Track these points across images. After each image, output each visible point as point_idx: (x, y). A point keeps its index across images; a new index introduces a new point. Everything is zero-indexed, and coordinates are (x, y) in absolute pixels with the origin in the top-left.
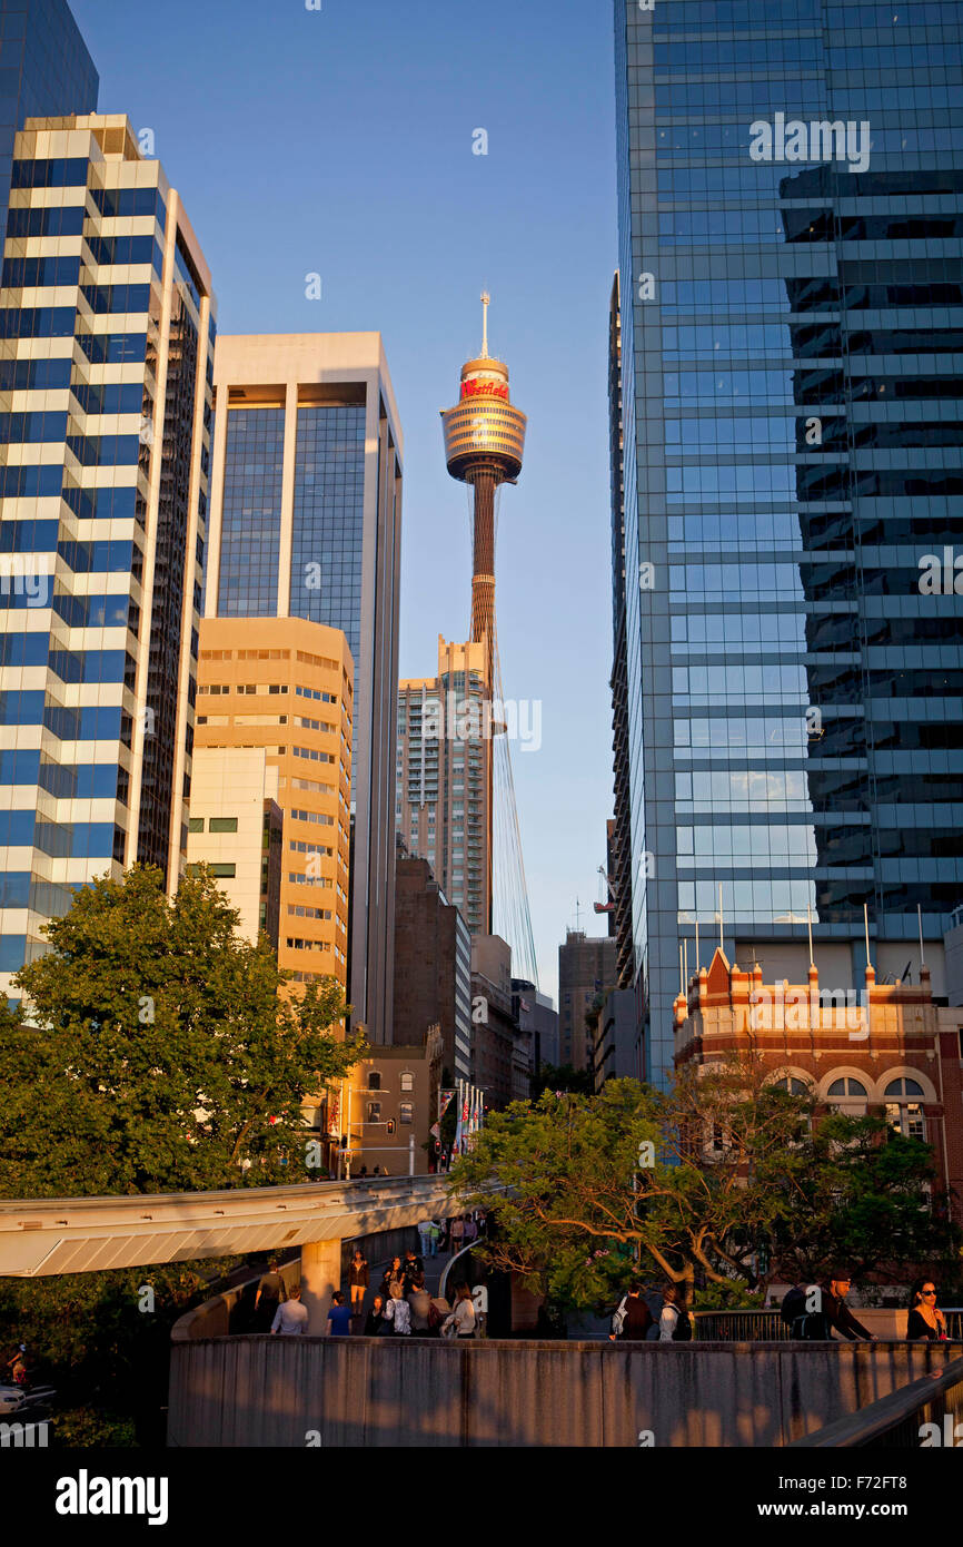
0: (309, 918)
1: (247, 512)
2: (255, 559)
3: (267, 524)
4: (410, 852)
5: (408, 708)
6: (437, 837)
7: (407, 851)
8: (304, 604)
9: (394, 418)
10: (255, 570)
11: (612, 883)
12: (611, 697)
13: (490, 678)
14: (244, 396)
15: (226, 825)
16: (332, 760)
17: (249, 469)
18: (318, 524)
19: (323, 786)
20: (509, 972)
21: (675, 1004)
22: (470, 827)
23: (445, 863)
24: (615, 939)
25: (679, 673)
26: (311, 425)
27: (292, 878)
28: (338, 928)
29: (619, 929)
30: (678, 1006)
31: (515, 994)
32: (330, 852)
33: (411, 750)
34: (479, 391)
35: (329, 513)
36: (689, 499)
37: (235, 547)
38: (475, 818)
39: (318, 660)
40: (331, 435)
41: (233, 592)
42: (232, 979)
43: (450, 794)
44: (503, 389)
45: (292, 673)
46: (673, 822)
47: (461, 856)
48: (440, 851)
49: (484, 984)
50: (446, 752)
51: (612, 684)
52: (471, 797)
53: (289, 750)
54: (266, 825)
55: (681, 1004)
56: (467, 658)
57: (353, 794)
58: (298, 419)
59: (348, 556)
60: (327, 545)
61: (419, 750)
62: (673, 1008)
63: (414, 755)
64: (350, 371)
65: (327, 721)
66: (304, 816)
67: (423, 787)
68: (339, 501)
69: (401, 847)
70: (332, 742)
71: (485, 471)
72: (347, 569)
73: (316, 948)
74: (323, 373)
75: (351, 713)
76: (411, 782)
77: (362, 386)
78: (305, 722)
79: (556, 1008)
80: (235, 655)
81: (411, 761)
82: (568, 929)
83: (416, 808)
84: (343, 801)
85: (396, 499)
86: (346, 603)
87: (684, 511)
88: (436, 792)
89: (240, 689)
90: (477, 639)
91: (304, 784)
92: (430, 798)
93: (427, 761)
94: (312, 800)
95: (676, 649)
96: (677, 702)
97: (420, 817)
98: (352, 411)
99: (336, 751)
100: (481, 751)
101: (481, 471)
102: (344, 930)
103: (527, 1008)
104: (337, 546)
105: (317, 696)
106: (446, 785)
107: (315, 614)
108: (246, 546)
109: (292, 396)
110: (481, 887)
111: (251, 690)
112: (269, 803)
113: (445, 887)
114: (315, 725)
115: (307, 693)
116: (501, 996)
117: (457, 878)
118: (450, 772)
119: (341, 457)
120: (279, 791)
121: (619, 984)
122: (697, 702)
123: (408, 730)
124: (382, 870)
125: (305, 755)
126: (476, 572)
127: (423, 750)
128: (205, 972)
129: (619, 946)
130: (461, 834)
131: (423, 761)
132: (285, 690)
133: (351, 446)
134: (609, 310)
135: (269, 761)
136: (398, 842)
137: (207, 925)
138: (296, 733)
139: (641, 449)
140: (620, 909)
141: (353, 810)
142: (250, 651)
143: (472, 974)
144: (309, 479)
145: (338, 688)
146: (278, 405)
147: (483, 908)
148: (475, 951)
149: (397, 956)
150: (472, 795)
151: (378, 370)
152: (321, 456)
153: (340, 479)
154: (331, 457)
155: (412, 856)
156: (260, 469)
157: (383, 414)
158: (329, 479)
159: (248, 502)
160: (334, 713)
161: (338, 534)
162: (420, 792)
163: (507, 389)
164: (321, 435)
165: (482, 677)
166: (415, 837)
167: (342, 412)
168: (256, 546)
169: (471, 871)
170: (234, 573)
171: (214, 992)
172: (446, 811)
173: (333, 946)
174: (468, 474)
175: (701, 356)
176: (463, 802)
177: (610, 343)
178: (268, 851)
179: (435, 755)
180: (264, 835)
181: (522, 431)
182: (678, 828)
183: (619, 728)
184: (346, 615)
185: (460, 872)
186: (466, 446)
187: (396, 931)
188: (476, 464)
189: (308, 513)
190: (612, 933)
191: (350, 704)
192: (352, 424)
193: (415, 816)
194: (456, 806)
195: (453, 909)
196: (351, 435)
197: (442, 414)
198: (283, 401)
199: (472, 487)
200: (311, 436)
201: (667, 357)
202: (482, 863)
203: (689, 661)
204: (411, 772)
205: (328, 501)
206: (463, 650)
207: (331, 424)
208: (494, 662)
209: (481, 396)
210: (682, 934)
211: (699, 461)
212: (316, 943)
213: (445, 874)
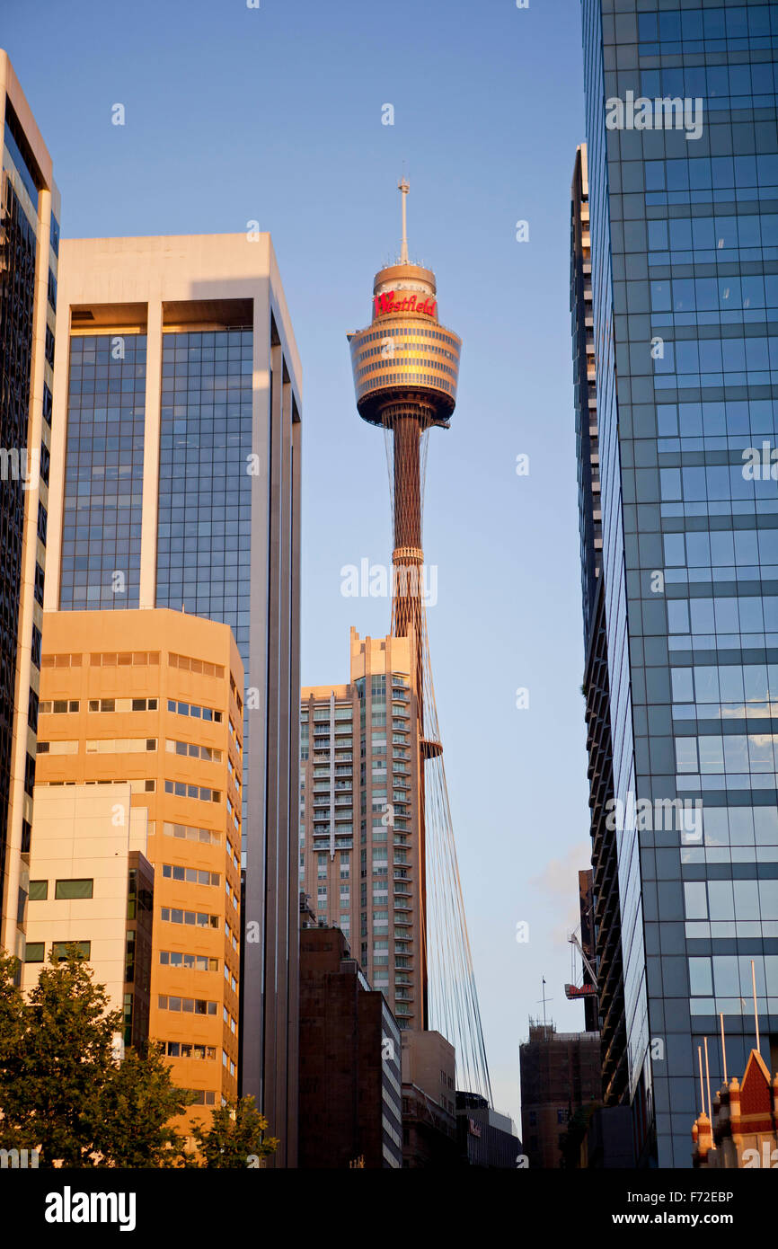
0: (187, 1013)
1: (98, 471)
2: (109, 531)
3: (125, 486)
4: (317, 919)
5: (312, 726)
6: (352, 898)
7: (313, 917)
8: (176, 590)
9: (291, 347)
10: (109, 547)
11: (589, 958)
12: (585, 708)
13: (419, 683)
14: (92, 318)
15: (77, 888)
16: (216, 797)
17: (100, 414)
18: (192, 485)
19: (207, 833)
20: (451, 1082)
21: (695, 1129)
22: (396, 883)
23: (364, 933)
24: (597, 1034)
25: (680, 676)
26: (182, 355)
27: (164, 959)
28: (226, 1027)
29: (604, 1023)
30: (699, 1132)
31: (461, 1112)
32: (214, 921)
33: (317, 781)
34: (398, 307)
35: (206, 470)
36: (687, 446)
37: (83, 518)
38: (403, 870)
39: (196, 664)
40: (208, 368)
41: (81, 576)
42: (114, 1105)
43: (369, 839)
44: (429, 304)
45: (161, 682)
46: (678, 876)
47: (385, 923)
48: (357, 918)
49: (420, 1100)
50: (363, 782)
51: (586, 690)
52: (397, 842)
53: (160, 786)
54: (132, 889)
55: (703, 1129)
56: (388, 659)
57: (243, 842)
58: (163, 348)
59: (231, 527)
60: (205, 513)
61: (327, 780)
62: (693, 1134)
63: (320, 788)
64: (230, 283)
65: (209, 746)
66: (179, 873)
67: (332, 831)
68: (219, 454)
69: (307, 912)
70: (216, 773)
71: (407, 412)
72: (231, 543)
73: (196, 1054)
74: (195, 286)
75: (241, 734)
76: (316, 824)
77: (248, 304)
78: (181, 747)
79: (518, 1132)
80: (86, 660)
81: (317, 795)
82: (531, 1021)
83: (324, 859)
84: (231, 853)
85: (295, 450)
86: (231, 589)
87: (681, 461)
88: (349, 837)
89: (94, 705)
90: (401, 633)
91: (180, 830)
92: (342, 845)
93: (338, 795)
94: (192, 852)
95: (675, 644)
96: (679, 714)
97: (329, 870)
98: (235, 336)
99: (221, 784)
100: (408, 781)
101: (402, 412)
102: (234, 1028)
103: (477, 1133)
104: (218, 513)
105: (196, 712)
106: (363, 827)
107: (189, 603)
108: (96, 517)
109: (155, 317)
110: (413, 965)
111: (108, 706)
112: (135, 857)
113: (365, 965)
114: (194, 752)
115: (183, 709)
116: (443, 1117)
117: (380, 952)
118: (369, 809)
119: (221, 397)
120: (149, 839)
121: (606, 1097)
122: (704, 714)
123: (311, 754)
124: (282, 942)
125: (180, 792)
126: (398, 544)
127: (332, 780)
128: (77, 1098)
129: (604, 1046)
130: (384, 893)
131: (332, 795)
132: (153, 705)
133: (234, 382)
134: (570, 199)
135: (135, 801)
136: (302, 904)
137: (79, 1031)
138: (167, 760)
139: (622, 382)
140: (604, 994)
141: (243, 865)
142: (106, 655)
143: (404, 1086)
144: (180, 427)
145: (223, 703)
146: (136, 330)
147: (415, 994)
148: (405, 1053)
149: (302, 1061)
150: (398, 840)
151: (269, 279)
152: (195, 397)
153: (220, 425)
154: (208, 397)
155: (321, 924)
156: (114, 415)
157: (275, 340)
158: (207, 426)
159: (99, 457)
160: (218, 735)
161: (219, 498)
162: (327, 838)
163: (435, 303)
164: (195, 368)
165: (408, 682)
166: (323, 898)
167: (222, 338)
168: (110, 516)
169: (398, 942)
170: (81, 550)
171: (89, 1125)
172: (364, 861)
173: (219, 1051)
174: (385, 416)
175: (700, 258)
176: (386, 850)
177: (573, 241)
178: (135, 922)
179: (347, 787)
180: (130, 901)
181: (454, 358)
182: (685, 883)
183: (595, 749)
184: (231, 604)
185: (383, 945)
186: (379, 379)
187: (300, 1028)
188: (394, 403)
189: (179, 471)
190: (590, 1026)
191: (239, 723)
192: (234, 353)
193: (322, 869)
194: (377, 856)
195: (377, 997)
196: (234, 367)
197: (349, 338)
198: (144, 325)
199: (391, 433)
200: (182, 370)
201: (654, 260)
202: (413, 931)
203: (693, 659)
204: (317, 810)
205: (206, 455)
206: (383, 646)
207: (208, 354)
208: (424, 662)
209: (400, 313)
210: (697, 1029)
211: (701, 396)
212: (197, 1047)
213: (364, 947)
